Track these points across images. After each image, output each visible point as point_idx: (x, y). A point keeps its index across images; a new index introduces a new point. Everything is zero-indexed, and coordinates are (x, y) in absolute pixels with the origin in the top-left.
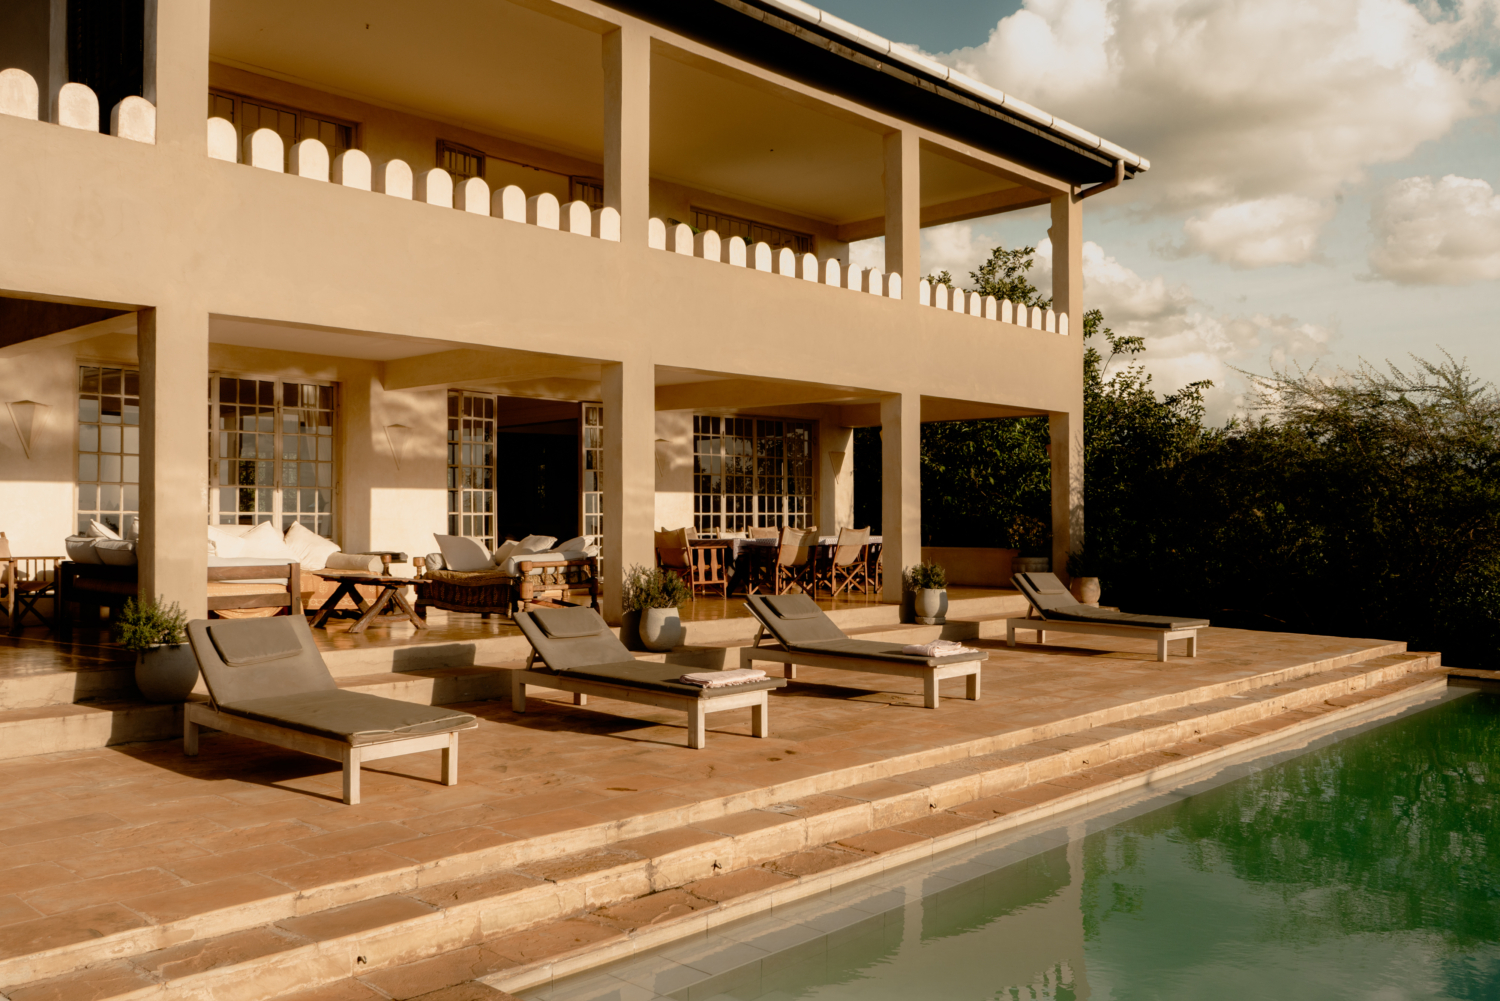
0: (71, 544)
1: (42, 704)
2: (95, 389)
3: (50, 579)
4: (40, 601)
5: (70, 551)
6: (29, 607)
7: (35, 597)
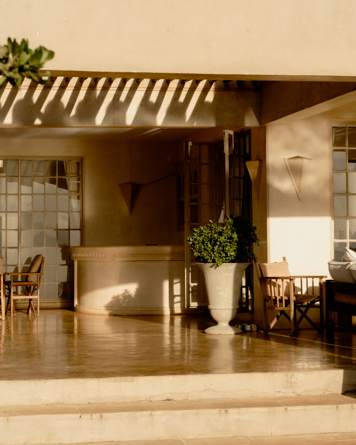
0: (332, 267)
1: (321, 394)
2: (343, 144)
3: (317, 294)
4: (311, 309)
5: (332, 272)
6: (304, 314)
7: (308, 306)
